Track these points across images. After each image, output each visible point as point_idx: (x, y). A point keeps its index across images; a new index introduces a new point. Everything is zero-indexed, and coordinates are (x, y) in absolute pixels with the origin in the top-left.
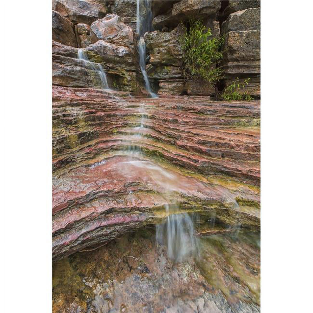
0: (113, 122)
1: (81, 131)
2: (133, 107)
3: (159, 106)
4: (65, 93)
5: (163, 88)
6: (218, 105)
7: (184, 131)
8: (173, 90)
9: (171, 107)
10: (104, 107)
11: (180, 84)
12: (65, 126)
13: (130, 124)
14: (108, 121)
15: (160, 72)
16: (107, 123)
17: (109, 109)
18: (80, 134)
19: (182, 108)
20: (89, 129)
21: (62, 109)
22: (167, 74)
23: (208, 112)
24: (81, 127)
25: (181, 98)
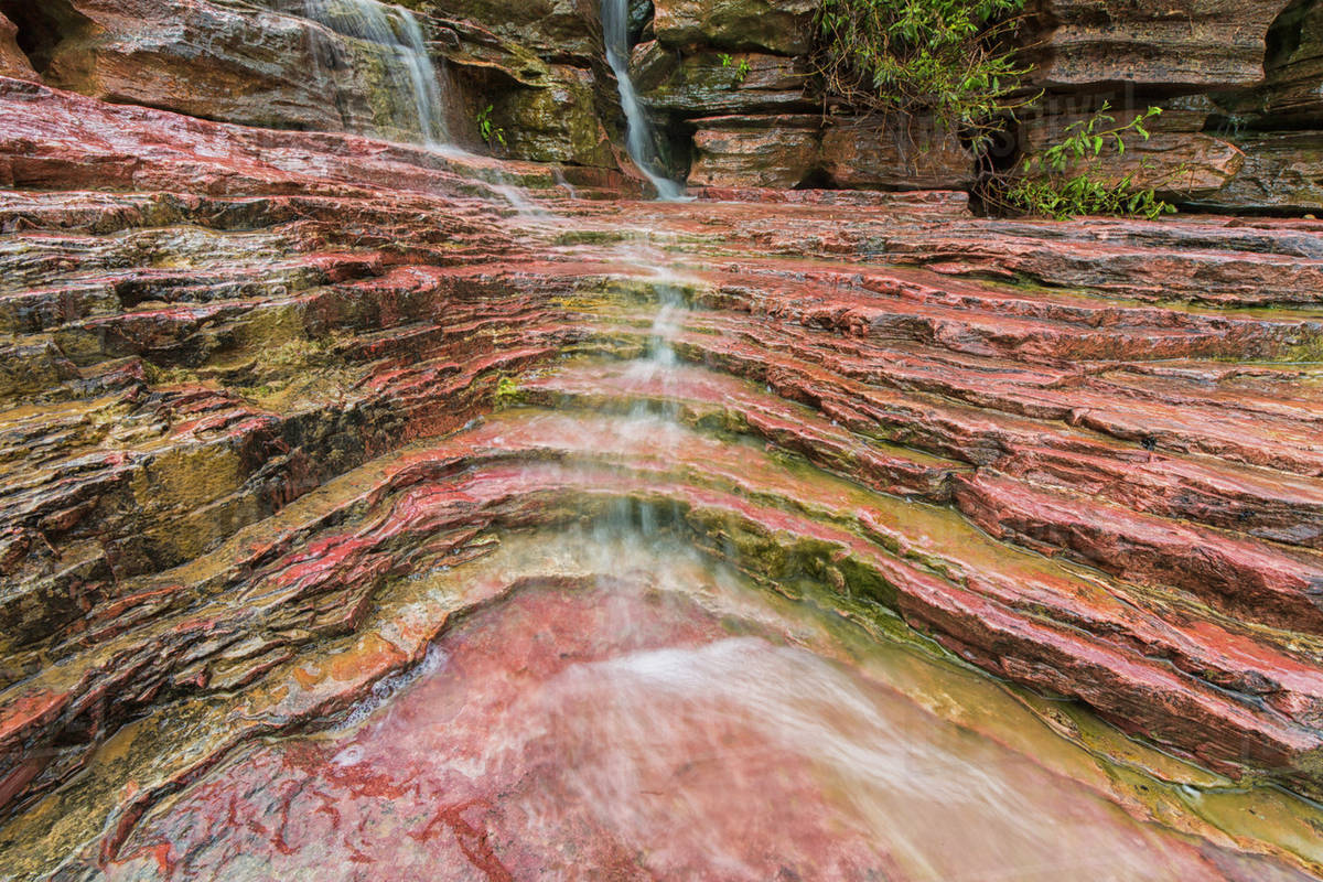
0: (494, 333)
1: (274, 403)
2: (591, 239)
3: (734, 238)
4: (189, 147)
5: (713, 156)
6: (1104, 236)
7: (1018, 409)
8: (761, 166)
9: (817, 245)
10: (435, 238)
11: (797, 138)
12: (132, 381)
13: (591, 340)
14: (460, 321)
15: (699, 82)
16: (460, 335)
17: (463, 248)
18: (256, 436)
19: (888, 248)
20: (334, 391)
21: (121, 240)
22: (734, 88)
23: (1077, 276)
24: (274, 377)
25: (818, 199)
